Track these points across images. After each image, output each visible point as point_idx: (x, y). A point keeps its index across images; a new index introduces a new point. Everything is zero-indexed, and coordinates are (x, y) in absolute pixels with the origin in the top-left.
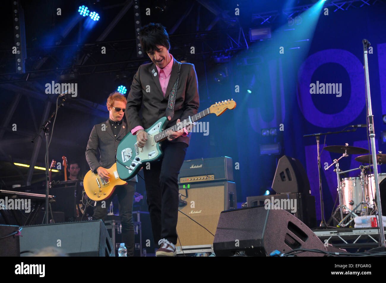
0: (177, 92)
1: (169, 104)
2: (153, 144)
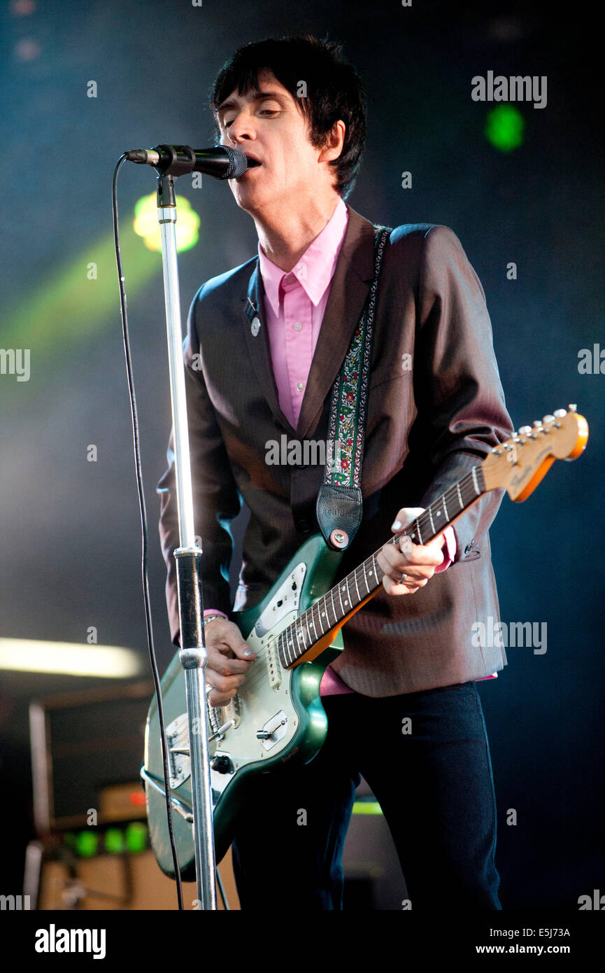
0: (368, 392)
2: (277, 680)
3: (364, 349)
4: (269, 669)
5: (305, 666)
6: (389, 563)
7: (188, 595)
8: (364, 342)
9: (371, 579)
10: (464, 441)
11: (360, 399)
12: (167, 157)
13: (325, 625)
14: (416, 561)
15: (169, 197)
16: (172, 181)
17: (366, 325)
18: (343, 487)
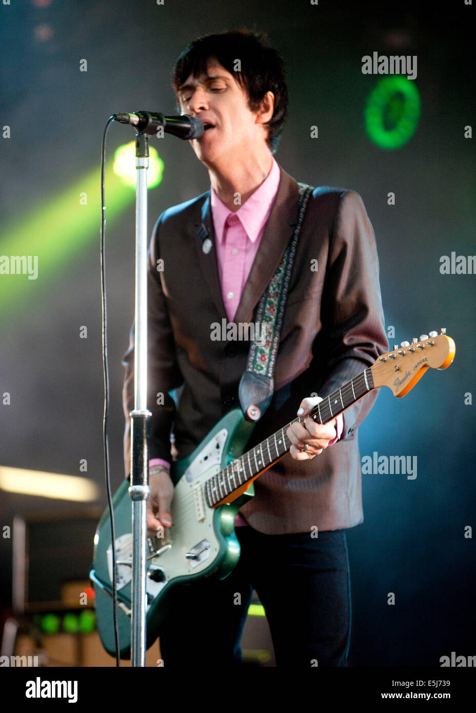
0: (286, 307)
1: (255, 357)
2: (202, 516)
3: (285, 275)
4: (196, 507)
5: (224, 507)
6: (296, 436)
7: (138, 446)
8: (286, 269)
9: (280, 446)
10: (353, 351)
11: (279, 311)
12: (145, 120)
13: (243, 478)
14: (318, 436)
15: (144, 150)
16: (147, 138)
17: (289, 257)
18: (261, 375)
